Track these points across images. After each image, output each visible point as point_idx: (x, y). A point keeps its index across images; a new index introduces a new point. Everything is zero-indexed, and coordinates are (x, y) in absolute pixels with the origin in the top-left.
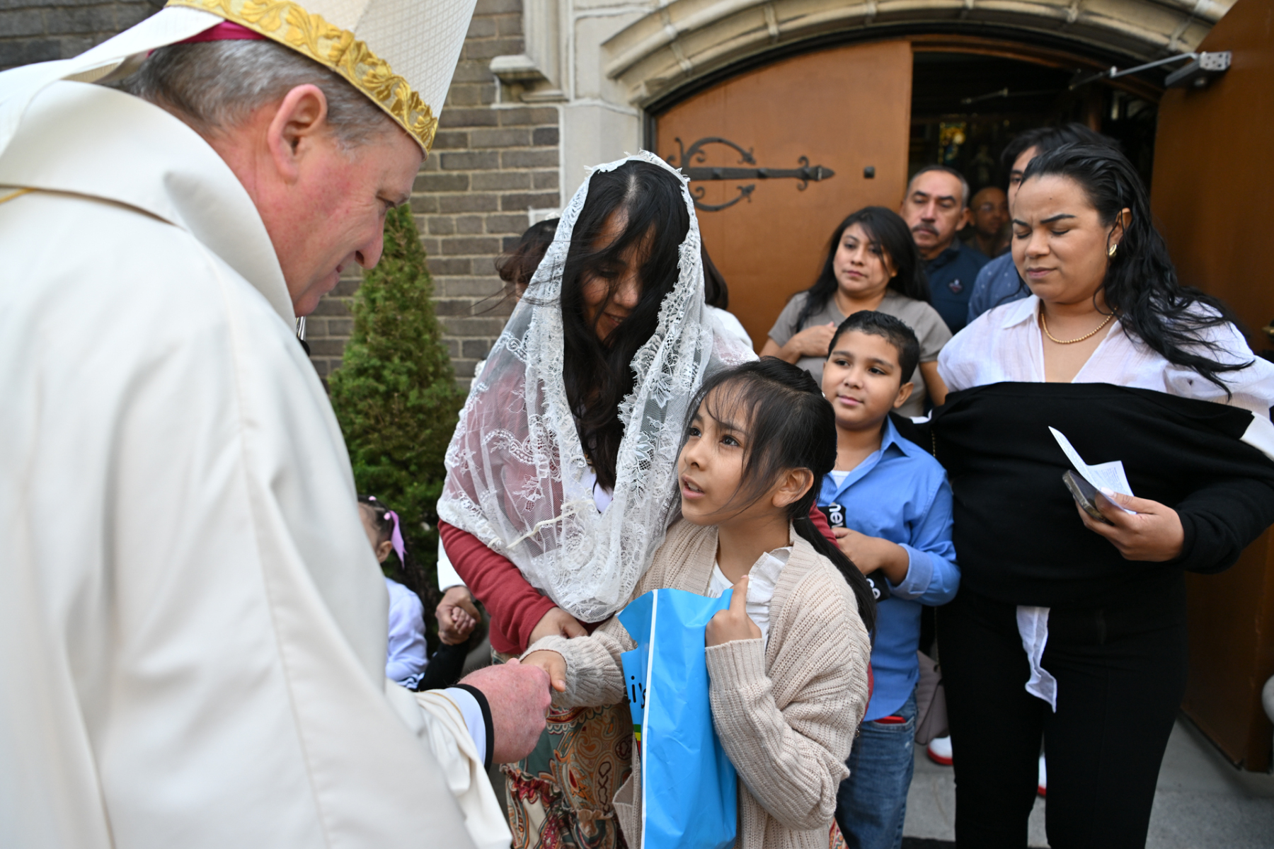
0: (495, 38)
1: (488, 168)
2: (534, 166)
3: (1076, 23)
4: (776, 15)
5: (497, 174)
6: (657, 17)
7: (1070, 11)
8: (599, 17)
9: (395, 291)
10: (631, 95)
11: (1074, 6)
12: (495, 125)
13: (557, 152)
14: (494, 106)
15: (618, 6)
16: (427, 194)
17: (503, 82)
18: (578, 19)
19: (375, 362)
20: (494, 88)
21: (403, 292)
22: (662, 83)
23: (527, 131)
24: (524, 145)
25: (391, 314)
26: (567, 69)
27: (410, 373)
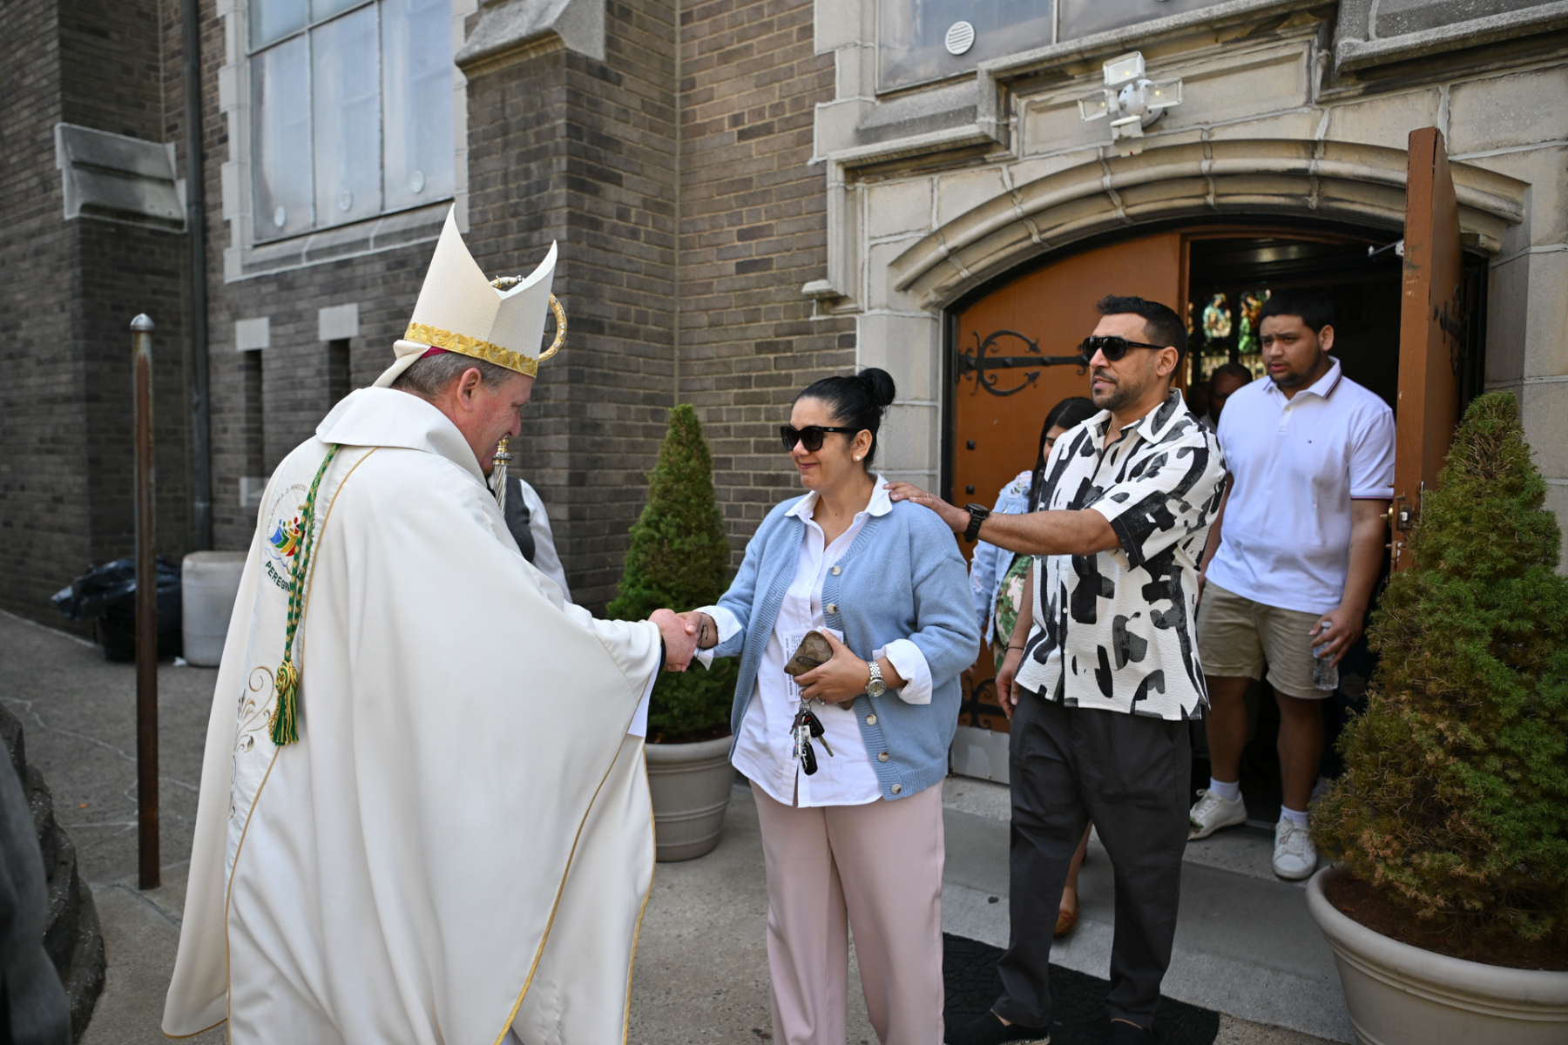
0: (814, 266)
1: (807, 367)
2: (838, 365)
3: (1318, 208)
4: (1037, 227)
5: (812, 372)
6: (934, 239)
7: (1310, 199)
8: (887, 243)
9: (674, 469)
10: (920, 302)
11: (1315, 194)
12: (813, 334)
13: (854, 353)
14: (812, 319)
15: (901, 233)
16: (764, 389)
17: (818, 301)
18: (872, 246)
19: (655, 517)
20: (812, 304)
21: (679, 469)
22: (948, 289)
23: (834, 337)
24: (831, 349)
25: (670, 484)
26: (862, 287)
27: (678, 526)
